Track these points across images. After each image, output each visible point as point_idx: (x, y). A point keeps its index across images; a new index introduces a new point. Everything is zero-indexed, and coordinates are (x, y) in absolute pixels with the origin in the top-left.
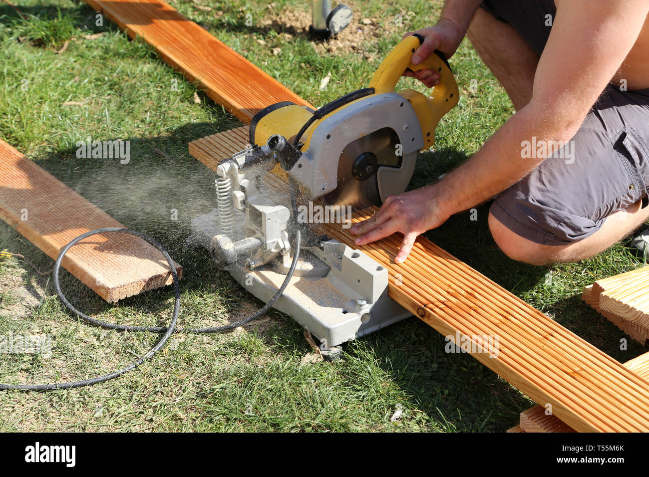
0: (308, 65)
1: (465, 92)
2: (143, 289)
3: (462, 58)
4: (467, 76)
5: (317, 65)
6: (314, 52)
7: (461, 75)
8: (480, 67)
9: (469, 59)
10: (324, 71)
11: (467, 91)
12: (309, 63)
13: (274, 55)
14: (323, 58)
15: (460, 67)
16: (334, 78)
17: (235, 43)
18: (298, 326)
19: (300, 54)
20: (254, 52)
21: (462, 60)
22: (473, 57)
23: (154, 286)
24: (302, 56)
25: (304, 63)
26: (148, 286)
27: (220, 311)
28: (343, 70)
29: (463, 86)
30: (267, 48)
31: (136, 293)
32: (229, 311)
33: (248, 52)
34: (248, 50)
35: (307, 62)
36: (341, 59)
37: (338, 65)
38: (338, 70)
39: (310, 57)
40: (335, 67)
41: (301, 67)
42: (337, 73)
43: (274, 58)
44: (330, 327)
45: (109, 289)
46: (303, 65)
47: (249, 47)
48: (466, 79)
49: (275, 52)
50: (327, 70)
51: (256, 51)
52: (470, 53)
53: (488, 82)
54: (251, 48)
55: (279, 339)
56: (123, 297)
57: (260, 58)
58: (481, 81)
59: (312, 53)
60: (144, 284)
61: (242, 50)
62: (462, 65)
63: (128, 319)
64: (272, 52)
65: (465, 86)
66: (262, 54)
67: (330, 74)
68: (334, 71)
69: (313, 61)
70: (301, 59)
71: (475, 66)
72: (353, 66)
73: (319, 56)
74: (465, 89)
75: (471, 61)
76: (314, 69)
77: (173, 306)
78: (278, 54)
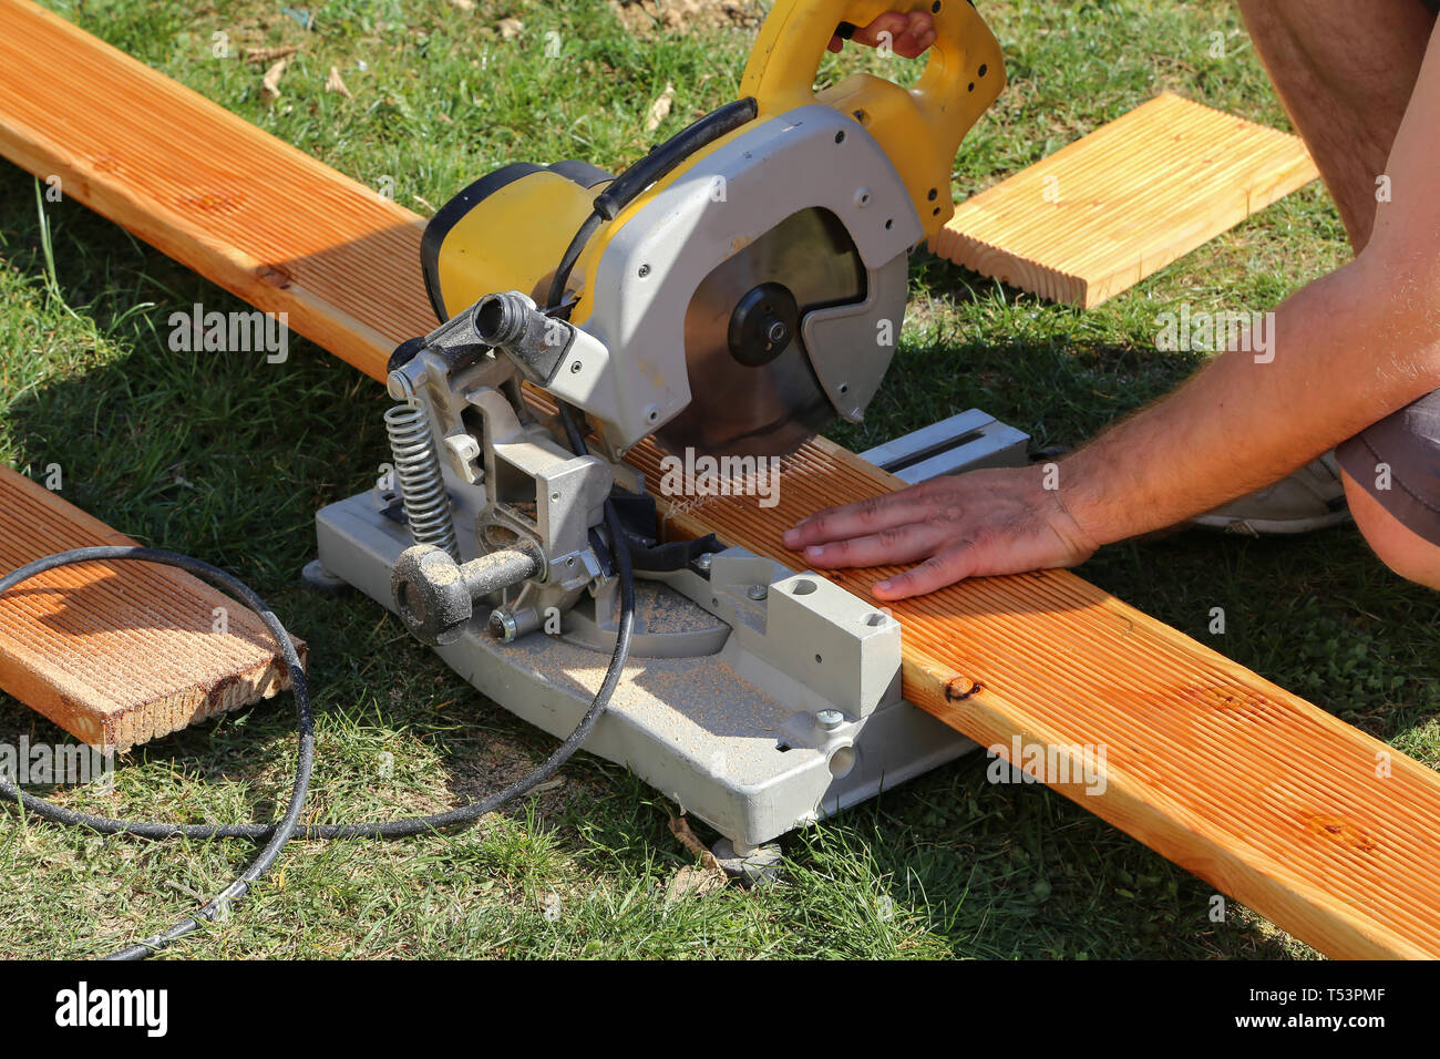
0: (605, 66)
1: (1057, 128)
2: (200, 710)
3: (1045, 32)
4: (1060, 81)
5: (632, 65)
6: (621, 29)
7: (1044, 80)
8: (1097, 55)
9: (1062, 33)
10: (655, 81)
11: (1064, 123)
12: (607, 60)
13: (502, 40)
14: (647, 46)
15: (1040, 56)
16: (684, 102)
17: (388, 10)
18: (651, 792)
19: (580, 35)
20: (445, 34)
21: (1043, 38)
22: (1073, 29)
23: (229, 701)
24: (586, 40)
25: (595, 59)
26: (213, 703)
27: (422, 763)
28: (707, 77)
29: (1051, 112)
30: (481, 21)
31: (180, 724)
32: (449, 761)
33: (429, 33)
34: (429, 28)
35: (603, 56)
36: (700, 46)
37: (691, 64)
38: (694, 77)
39: (609, 42)
40: (684, 69)
41: (586, 73)
42: (690, 85)
43: (505, 49)
44: (746, 789)
45: (103, 716)
46: (591, 66)
47: (430, 20)
48: (1059, 91)
49: (507, 32)
50: (664, 76)
51: (452, 30)
52: (1064, 18)
53: (1122, 97)
54: (437, 21)
55: (596, 832)
56: (143, 738)
57: (465, 50)
58: (1102, 94)
59: (615, 32)
60: (201, 697)
61: (410, 28)
62: (1046, 53)
63: (161, 796)
64: (497, 29)
65: (1056, 112)
66: (470, 40)
67: (669, 89)
68: (683, 79)
69: (619, 54)
70: (585, 48)
71: (1080, 53)
72: (734, 64)
73: (635, 39)
74: (1058, 119)
75: (1068, 39)
76: (623, 76)
77: (285, 754)
78: (516, 37)
